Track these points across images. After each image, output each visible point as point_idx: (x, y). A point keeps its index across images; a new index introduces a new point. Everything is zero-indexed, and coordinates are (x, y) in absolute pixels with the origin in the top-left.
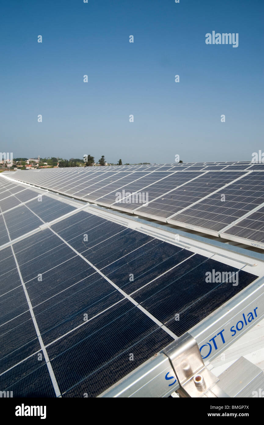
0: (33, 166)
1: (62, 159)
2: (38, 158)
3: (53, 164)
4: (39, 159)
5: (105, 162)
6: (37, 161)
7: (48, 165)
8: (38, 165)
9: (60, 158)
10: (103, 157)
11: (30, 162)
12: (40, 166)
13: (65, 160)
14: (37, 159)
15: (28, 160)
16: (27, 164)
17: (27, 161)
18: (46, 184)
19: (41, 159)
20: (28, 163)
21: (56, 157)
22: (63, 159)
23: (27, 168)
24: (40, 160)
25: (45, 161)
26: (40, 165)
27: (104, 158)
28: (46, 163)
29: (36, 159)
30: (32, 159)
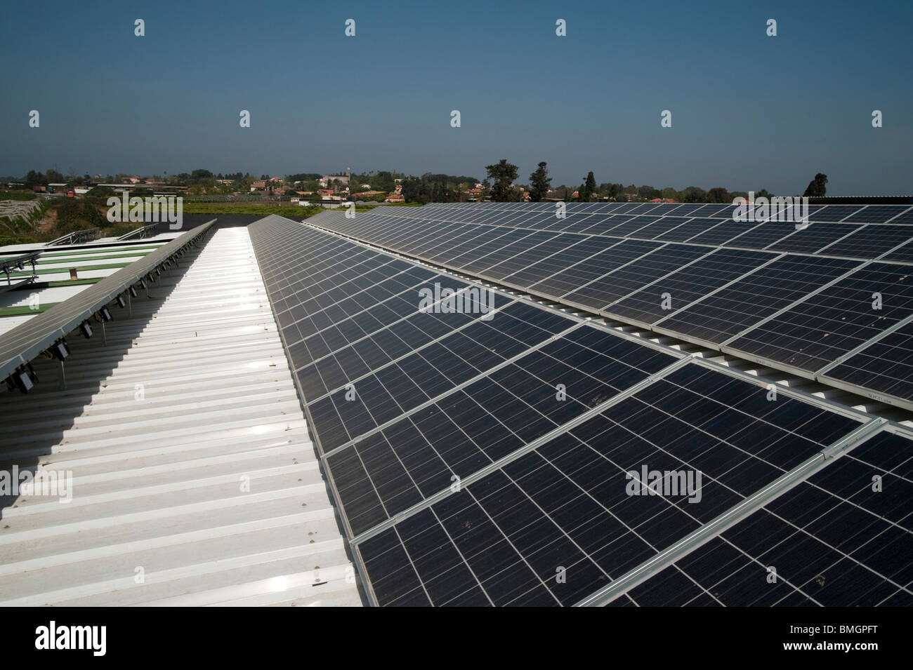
0: (336, 192)
1: (403, 175)
2: (345, 174)
3: (385, 188)
4: (349, 175)
6: (344, 180)
7: (373, 189)
8: (347, 189)
9: (399, 172)
10: (542, 164)
11: (329, 182)
12: (354, 193)
13: (413, 178)
14: (345, 176)
15: (322, 178)
16: (322, 187)
17: (321, 180)
19: (353, 176)
20: (323, 185)
22: (407, 175)
23: (323, 199)
24: (351, 178)
25: (364, 179)
26: (352, 192)
27: (547, 168)
28: (368, 186)
29: (341, 176)
30: (332, 176)
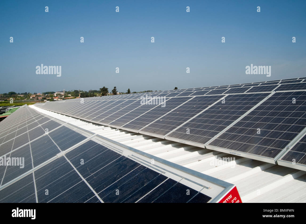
0: (59, 97)
1: (82, 91)
2: (63, 91)
3: (76, 95)
4: (64, 92)
5: (117, 91)
6: (62, 93)
7: (72, 96)
8: (63, 96)
9: (81, 90)
11: (57, 94)
13: (85, 92)
14: (63, 92)
15: (55, 93)
16: (55, 96)
17: (55, 94)
18: (70, 112)
19: (66, 92)
20: (55, 95)
21: (78, 90)
22: (84, 91)
23: (54, 100)
24: (65, 93)
25: (69, 93)
26: (65, 97)
27: (116, 88)
28: (70, 95)
29: (62, 92)
30: (58, 92)
